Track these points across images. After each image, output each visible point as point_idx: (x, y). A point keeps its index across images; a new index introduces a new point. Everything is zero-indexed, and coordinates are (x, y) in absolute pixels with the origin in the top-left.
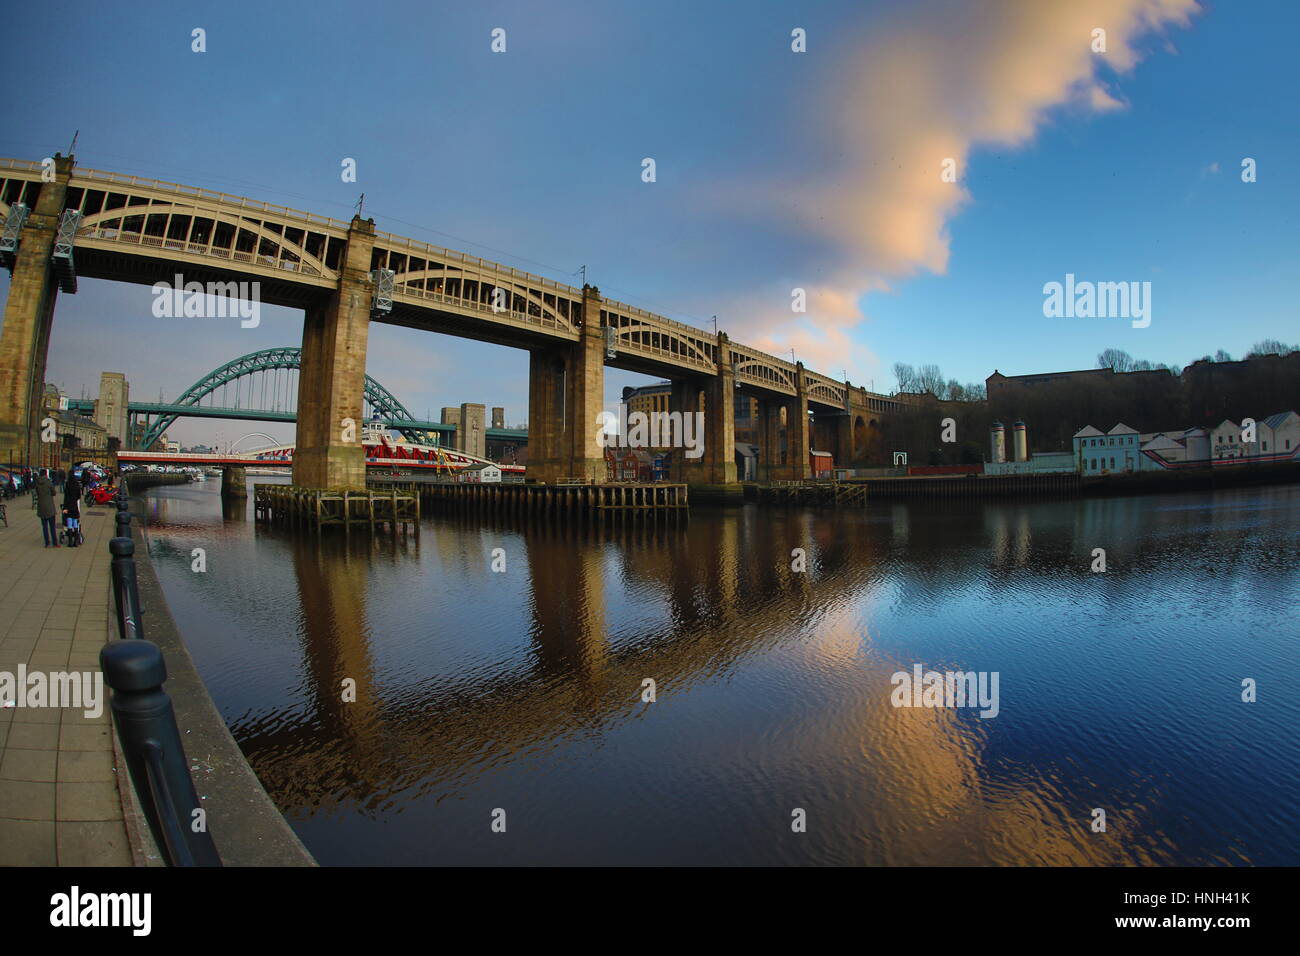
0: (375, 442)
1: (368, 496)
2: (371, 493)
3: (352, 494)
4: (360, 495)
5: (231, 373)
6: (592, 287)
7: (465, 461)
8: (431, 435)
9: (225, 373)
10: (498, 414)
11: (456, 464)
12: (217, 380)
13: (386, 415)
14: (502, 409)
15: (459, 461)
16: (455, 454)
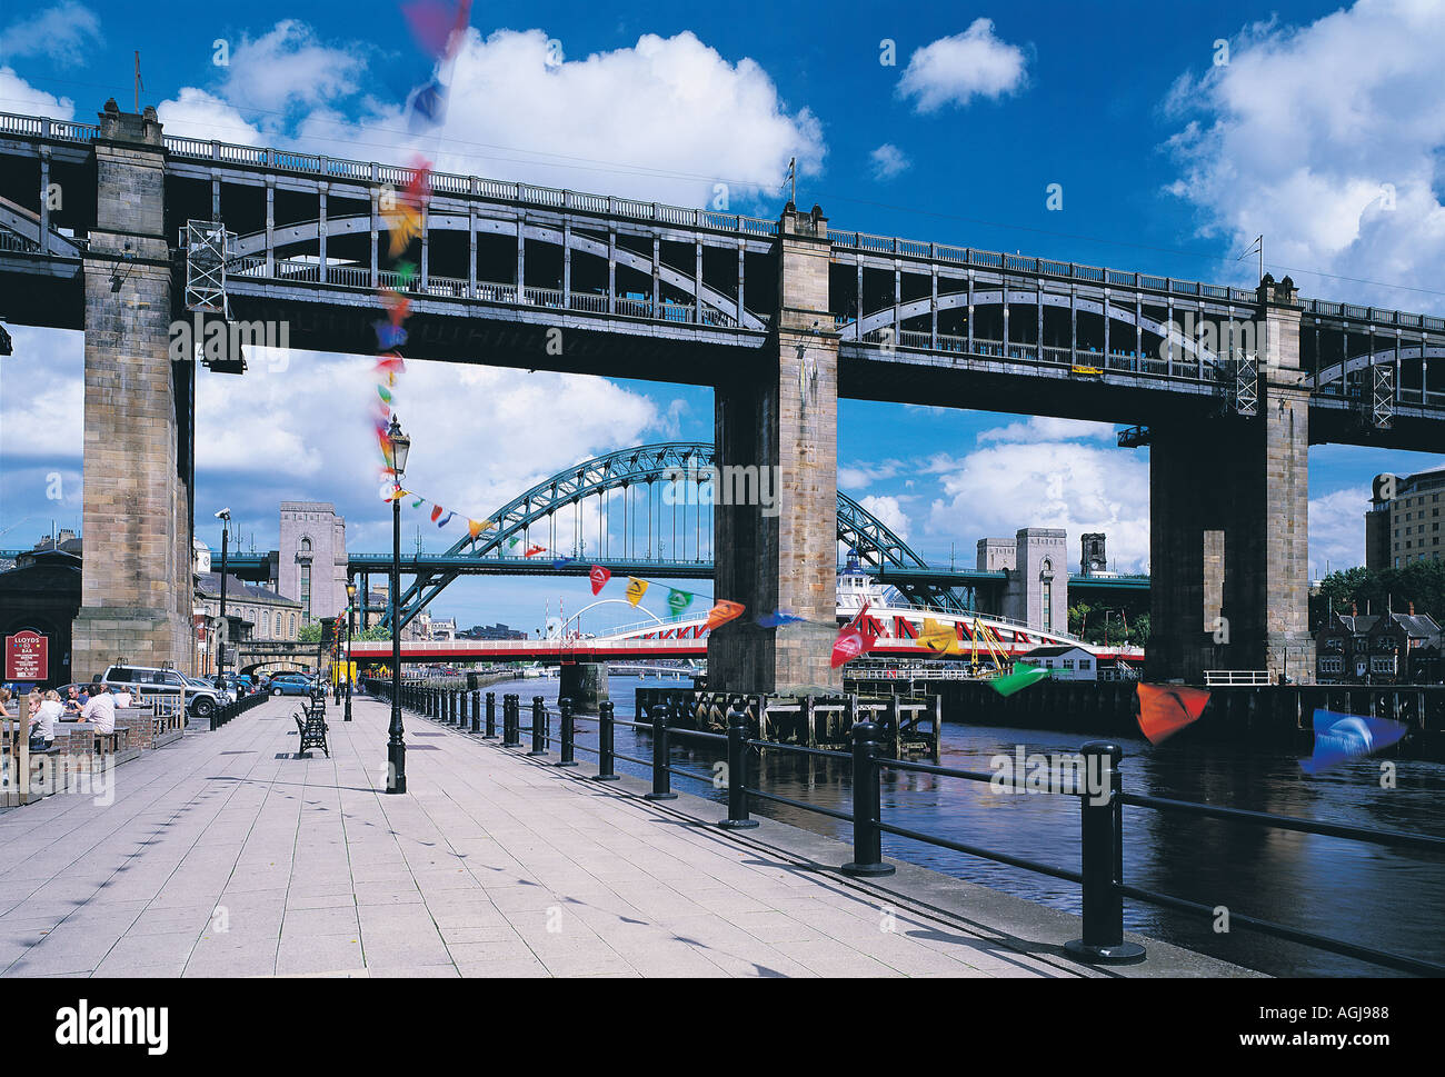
0: (849, 608)
1: (848, 704)
2: (856, 697)
3: (821, 701)
4: (835, 702)
5: (560, 494)
6: (1278, 280)
7: (1026, 641)
8: (958, 591)
9: (549, 493)
10: (1094, 546)
11: (1008, 646)
12: (534, 508)
13: (869, 559)
14: (1102, 537)
15: (1014, 640)
16: (1006, 627)
